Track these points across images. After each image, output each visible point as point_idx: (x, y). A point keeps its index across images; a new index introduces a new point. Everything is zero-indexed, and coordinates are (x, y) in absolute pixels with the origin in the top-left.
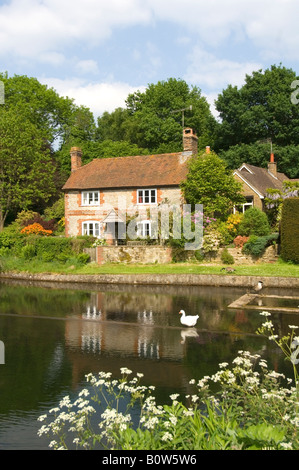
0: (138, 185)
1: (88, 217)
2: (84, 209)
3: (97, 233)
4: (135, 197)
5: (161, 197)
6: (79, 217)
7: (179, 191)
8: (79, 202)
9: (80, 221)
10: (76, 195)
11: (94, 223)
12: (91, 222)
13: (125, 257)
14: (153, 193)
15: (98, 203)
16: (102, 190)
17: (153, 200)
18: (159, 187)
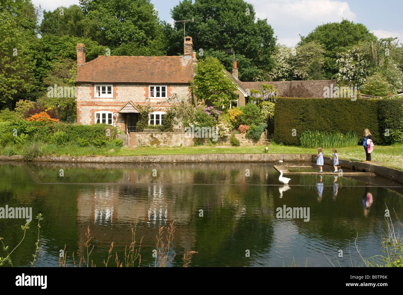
0: (150, 81)
1: (101, 108)
2: (97, 100)
3: (110, 121)
4: (147, 92)
5: (171, 92)
6: (92, 108)
7: (186, 88)
8: (92, 94)
9: (92, 111)
10: (89, 88)
11: (107, 113)
12: (104, 112)
13: (156, 141)
14: (164, 89)
15: (111, 96)
16: (115, 84)
17: (164, 95)
18: (169, 84)
